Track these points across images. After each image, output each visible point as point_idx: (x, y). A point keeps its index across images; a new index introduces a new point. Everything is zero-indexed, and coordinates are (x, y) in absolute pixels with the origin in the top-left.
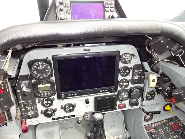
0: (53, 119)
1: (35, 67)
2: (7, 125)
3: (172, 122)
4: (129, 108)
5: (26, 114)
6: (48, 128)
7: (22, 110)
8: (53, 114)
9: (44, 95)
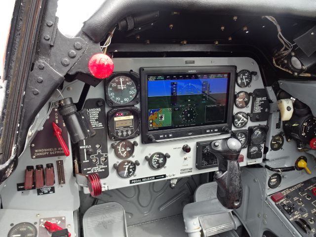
0: (131, 182)
1: (114, 85)
2: (54, 192)
3: (312, 186)
4: (247, 163)
5: (90, 170)
6: (104, 216)
7: (84, 162)
8: (131, 172)
9: (122, 135)
